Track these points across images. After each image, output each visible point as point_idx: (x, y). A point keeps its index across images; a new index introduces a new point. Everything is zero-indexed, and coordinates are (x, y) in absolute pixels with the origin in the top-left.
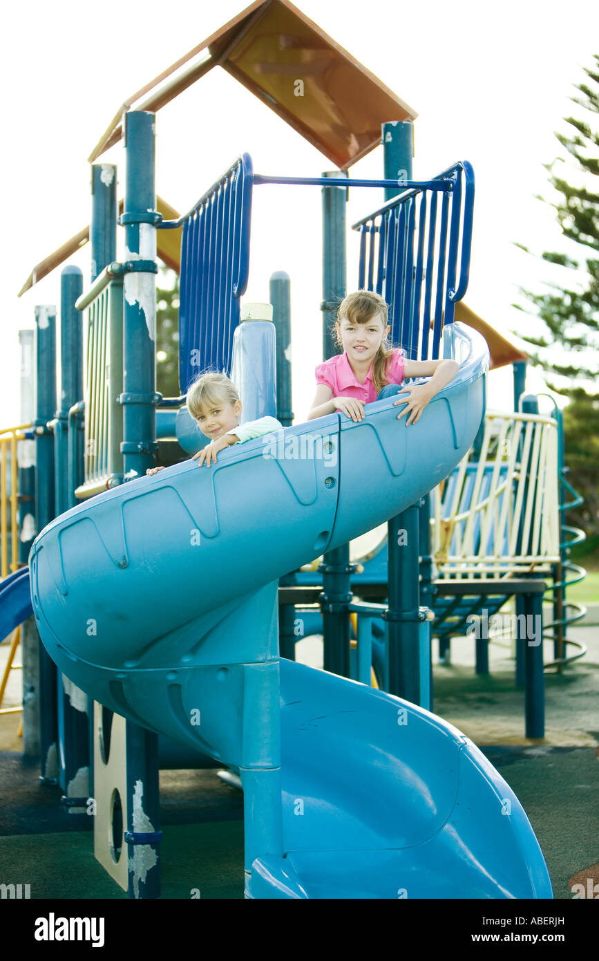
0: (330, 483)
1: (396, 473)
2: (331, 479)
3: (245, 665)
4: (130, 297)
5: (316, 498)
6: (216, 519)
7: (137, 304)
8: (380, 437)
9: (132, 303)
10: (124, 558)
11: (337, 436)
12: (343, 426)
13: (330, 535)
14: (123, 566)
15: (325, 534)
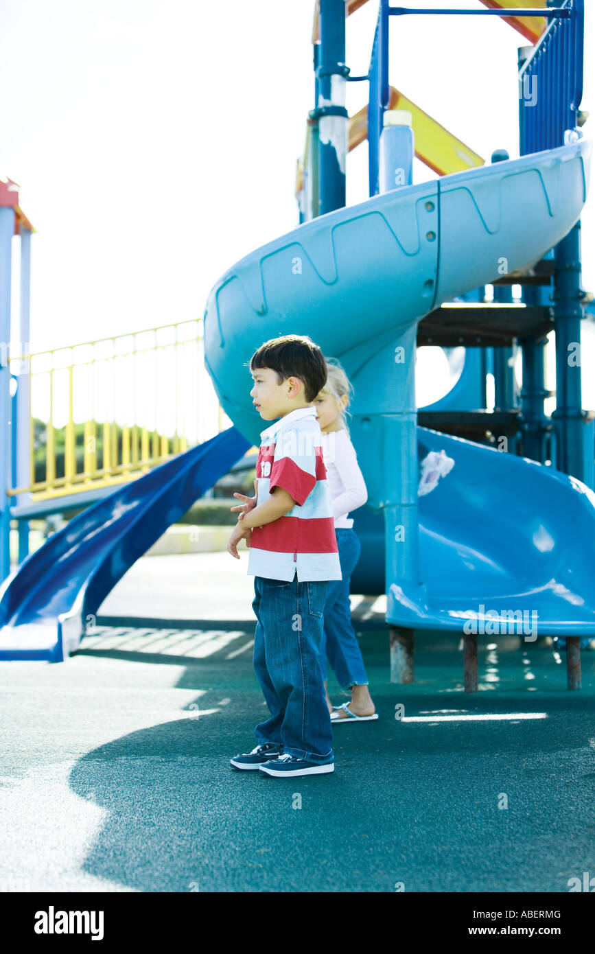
0: (431, 236)
1: (491, 230)
2: (432, 233)
3: (385, 416)
4: (324, 139)
5: (419, 249)
6: (334, 267)
7: (330, 143)
8: (476, 199)
9: (325, 142)
10: (263, 306)
11: (437, 197)
12: (442, 189)
13: (435, 283)
14: (262, 313)
15: (430, 282)
